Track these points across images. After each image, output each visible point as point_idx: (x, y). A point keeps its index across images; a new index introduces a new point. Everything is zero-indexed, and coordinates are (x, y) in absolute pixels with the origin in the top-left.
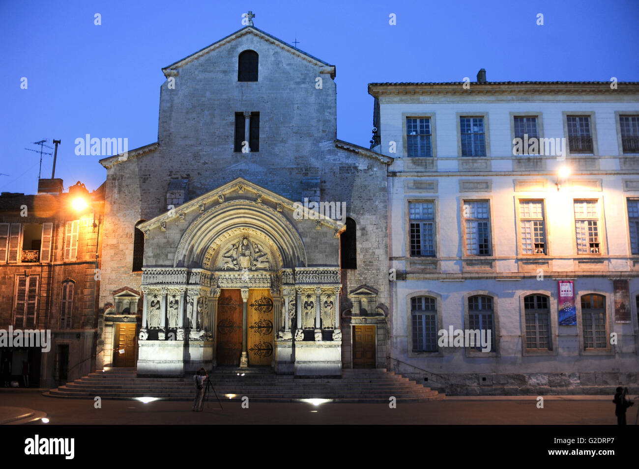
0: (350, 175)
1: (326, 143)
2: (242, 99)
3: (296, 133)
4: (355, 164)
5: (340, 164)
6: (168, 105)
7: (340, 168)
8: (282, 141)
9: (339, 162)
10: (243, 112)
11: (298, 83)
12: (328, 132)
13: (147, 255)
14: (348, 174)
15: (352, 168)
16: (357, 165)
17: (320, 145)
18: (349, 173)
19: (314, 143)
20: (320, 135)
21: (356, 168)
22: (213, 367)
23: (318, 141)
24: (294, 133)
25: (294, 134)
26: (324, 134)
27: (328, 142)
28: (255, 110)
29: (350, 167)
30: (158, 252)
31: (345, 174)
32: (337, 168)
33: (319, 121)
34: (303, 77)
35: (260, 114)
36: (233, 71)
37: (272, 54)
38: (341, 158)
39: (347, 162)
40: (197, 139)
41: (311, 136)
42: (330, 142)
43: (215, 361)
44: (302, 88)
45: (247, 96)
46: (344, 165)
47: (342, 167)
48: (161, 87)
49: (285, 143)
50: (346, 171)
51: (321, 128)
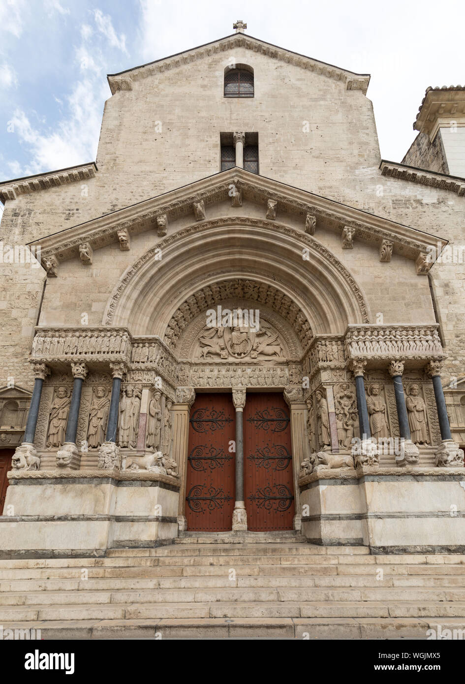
0: (411, 210)
1: (365, 170)
2: (231, 117)
3: (317, 157)
4: (416, 196)
5: (392, 196)
6: (116, 123)
7: (393, 201)
8: (296, 167)
9: (390, 194)
10: (233, 133)
11: (316, 100)
12: (368, 156)
13: (50, 304)
14: (407, 210)
15: (412, 201)
16: (419, 197)
17: (357, 173)
18: (408, 208)
19: (347, 171)
20: (355, 160)
21: (419, 202)
22: (179, 531)
23: (353, 168)
24: (314, 157)
25: (315, 159)
26: (362, 160)
27: (370, 169)
28: (252, 130)
29: (408, 201)
30: (73, 299)
31: (402, 209)
32: (388, 202)
33: (351, 143)
34: (321, 93)
35: (259, 135)
36: (217, 86)
37: (274, 68)
38: (392, 188)
39: (403, 193)
40: (160, 164)
41: (342, 161)
42: (373, 168)
43: (183, 520)
44: (321, 105)
45: (238, 115)
46: (399, 198)
47: (396, 200)
48: (106, 102)
49: (301, 170)
50: (404, 206)
51: (356, 152)
